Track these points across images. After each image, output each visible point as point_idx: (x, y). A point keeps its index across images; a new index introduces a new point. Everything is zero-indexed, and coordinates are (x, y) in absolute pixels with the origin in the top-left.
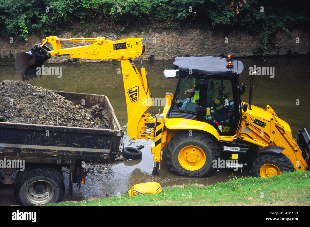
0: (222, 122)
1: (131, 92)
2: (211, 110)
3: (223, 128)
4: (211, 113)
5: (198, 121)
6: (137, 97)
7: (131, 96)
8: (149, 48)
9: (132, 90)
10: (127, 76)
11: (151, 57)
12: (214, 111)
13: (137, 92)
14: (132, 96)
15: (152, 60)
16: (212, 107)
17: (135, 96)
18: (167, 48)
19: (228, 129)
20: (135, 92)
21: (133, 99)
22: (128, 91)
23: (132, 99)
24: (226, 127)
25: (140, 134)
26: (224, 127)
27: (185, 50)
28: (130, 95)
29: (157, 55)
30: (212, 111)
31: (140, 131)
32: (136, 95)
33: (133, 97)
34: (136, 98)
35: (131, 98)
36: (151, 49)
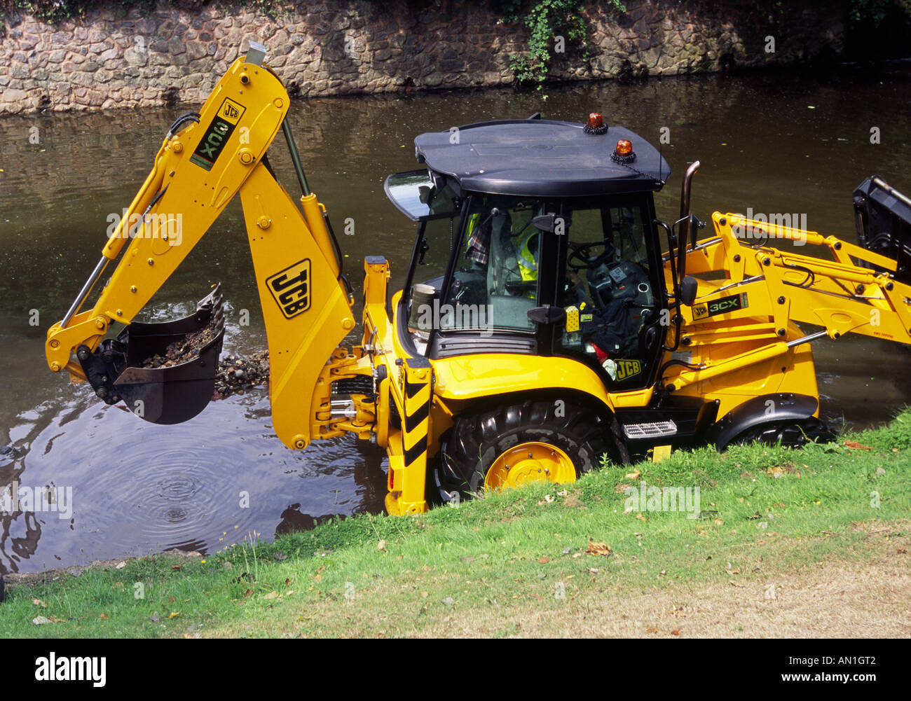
0: (617, 347)
1: (281, 283)
2: (581, 313)
3: (619, 368)
4: (581, 324)
5: (539, 358)
6: (305, 300)
7: (283, 298)
8: (161, 65)
9: (285, 277)
10: (266, 229)
11: (171, 94)
12: (589, 317)
13: (307, 281)
14: (287, 298)
15: (174, 104)
16: (583, 304)
17: (300, 295)
18: (222, 63)
19: (634, 367)
20: (299, 283)
21: (291, 306)
22: (270, 282)
23: (288, 309)
24: (627, 363)
25: (317, 424)
26: (622, 364)
27: (286, 68)
28: (278, 294)
29: (191, 87)
30: (584, 317)
31: (317, 413)
32: (300, 291)
33: (291, 299)
34: (301, 304)
35: (283, 307)
36: (168, 65)
